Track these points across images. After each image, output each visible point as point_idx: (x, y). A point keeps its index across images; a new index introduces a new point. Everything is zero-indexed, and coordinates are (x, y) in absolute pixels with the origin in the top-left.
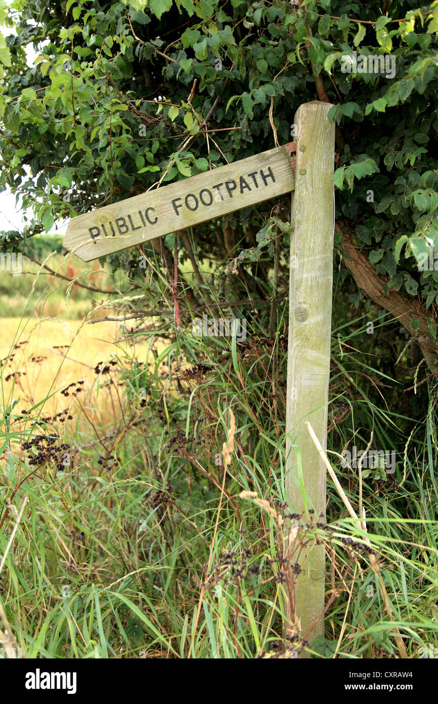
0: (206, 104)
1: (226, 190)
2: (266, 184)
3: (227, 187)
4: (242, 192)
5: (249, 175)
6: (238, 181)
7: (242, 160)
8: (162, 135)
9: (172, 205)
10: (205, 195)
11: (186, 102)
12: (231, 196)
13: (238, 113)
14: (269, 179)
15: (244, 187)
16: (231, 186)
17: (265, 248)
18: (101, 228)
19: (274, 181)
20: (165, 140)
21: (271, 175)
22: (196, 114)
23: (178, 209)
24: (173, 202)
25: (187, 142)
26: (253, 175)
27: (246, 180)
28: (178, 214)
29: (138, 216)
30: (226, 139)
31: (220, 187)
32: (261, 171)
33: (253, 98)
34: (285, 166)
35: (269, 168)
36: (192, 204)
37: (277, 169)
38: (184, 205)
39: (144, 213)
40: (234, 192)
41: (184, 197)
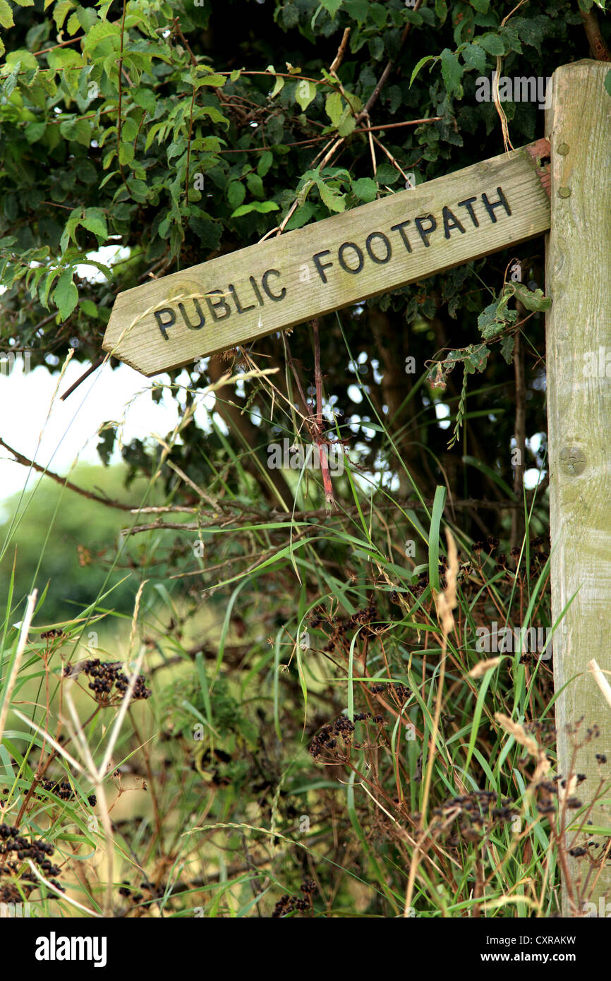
0: (366, 76)
1: (417, 234)
2: (494, 220)
3: (419, 227)
4: (448, 236)
5: (460, 204)
6: (439, 216)
7: (447, 177)
8: (278, 140)
9: (312, 263)
10: (377, 242)
11: (329, 71)
12: (427, 244)
13: (432, 91)
14: (499, 211)
15: (452, 227)
16: (426, 224)
17: (495, 346)
18: (177, 310)
19: (509, 213)
20: (285, 149)
21: (503, 202)
22: (349, 95)
23: (326, 271)
24: (316, 258)
25: (333, 150)
26: (468, 203)
27: (455, 214)
28: (325, 280)
29: (249, 286)
30: (408, 145)
31: (405, 228)
32: (484, 196)
33: (462, 61)
34: (529, 185)
35: (499, 190)
36: (353, 261)
37: (514, 191)
38: (336, 263)
39: (259, 281)
40: (432, 237)
41: (337, 248)
